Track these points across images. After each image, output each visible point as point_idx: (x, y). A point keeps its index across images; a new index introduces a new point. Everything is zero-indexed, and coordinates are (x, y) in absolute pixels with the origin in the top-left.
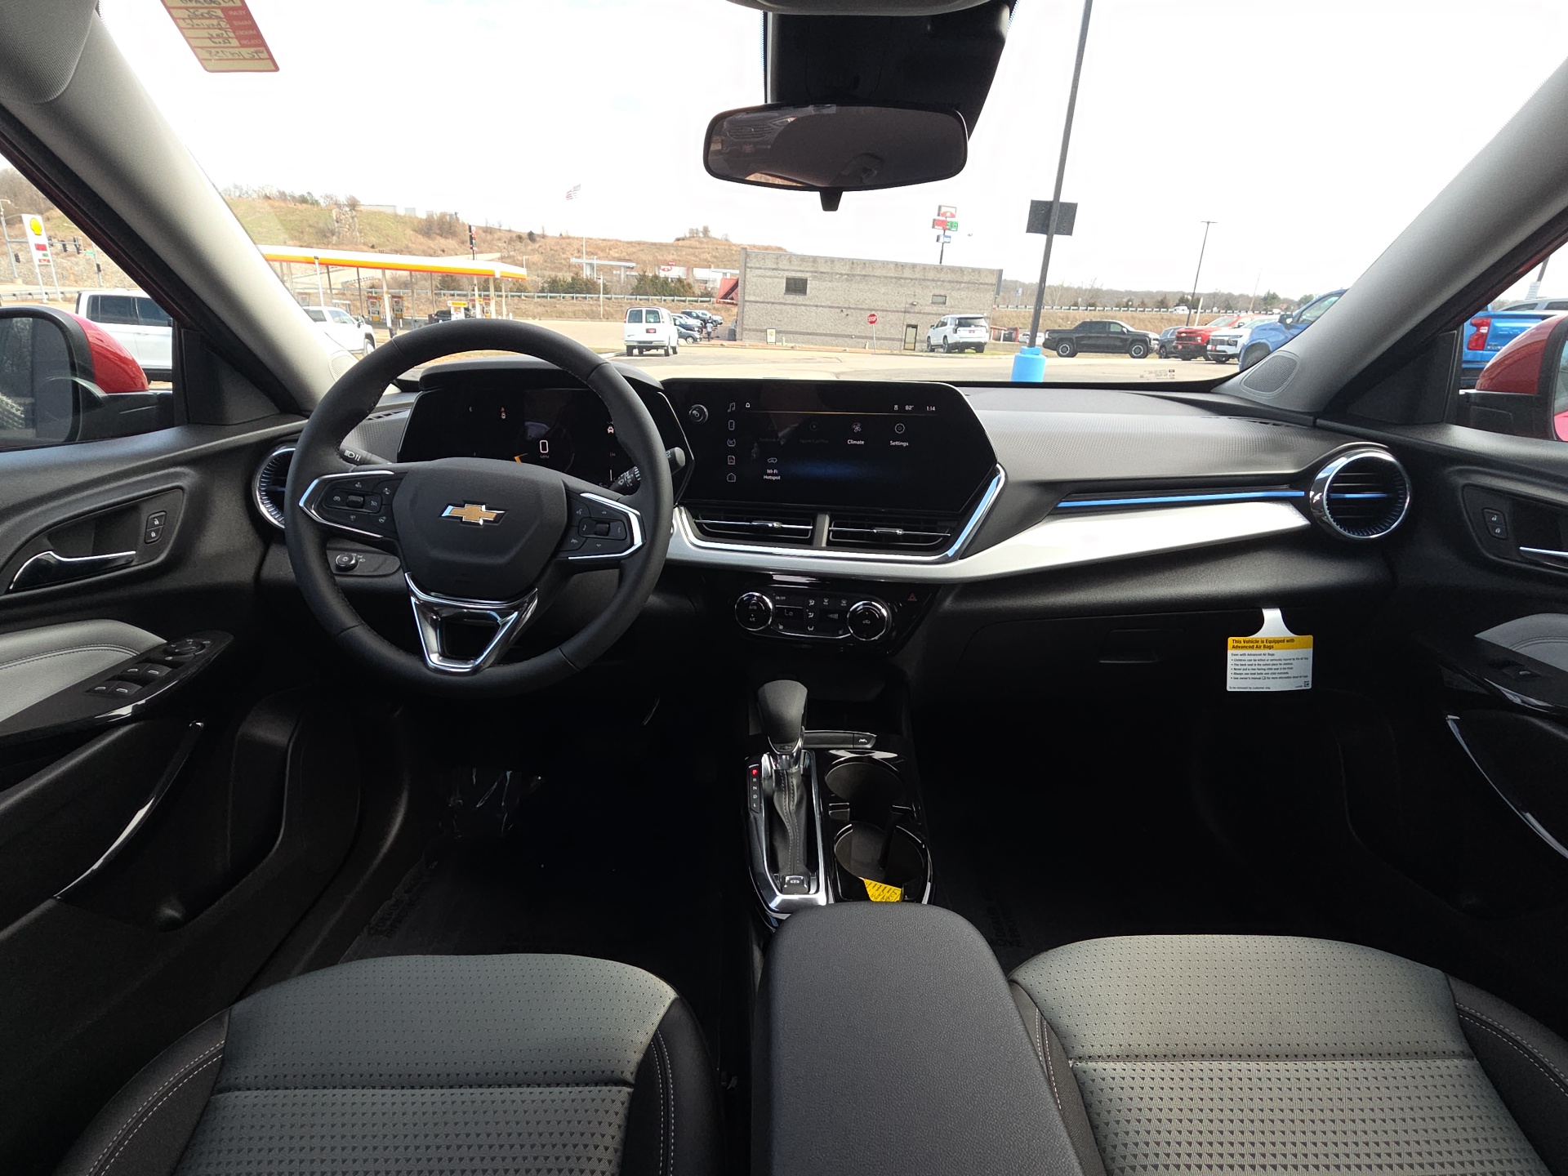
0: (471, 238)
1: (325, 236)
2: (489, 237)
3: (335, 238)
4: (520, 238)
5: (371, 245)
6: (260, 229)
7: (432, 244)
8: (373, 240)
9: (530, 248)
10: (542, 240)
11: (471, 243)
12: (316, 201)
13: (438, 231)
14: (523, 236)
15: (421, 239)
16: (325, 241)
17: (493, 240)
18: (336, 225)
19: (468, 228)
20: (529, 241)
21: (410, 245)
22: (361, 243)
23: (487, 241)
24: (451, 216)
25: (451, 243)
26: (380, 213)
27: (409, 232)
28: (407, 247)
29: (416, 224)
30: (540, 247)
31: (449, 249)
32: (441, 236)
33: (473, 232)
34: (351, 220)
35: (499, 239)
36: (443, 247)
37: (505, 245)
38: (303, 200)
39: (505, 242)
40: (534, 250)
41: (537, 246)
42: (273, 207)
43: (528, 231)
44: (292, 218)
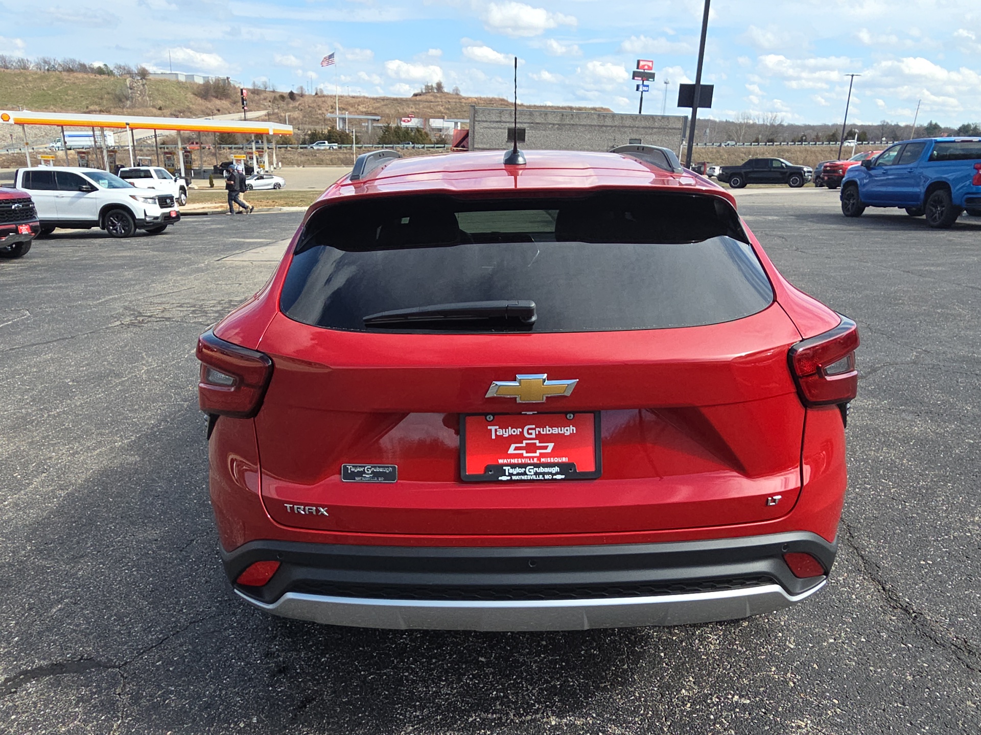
0: (243, 100)
1: (120, 100)
2: (256, 98)
3: (128, 102)
4: (282, 97)
5: (158, 107)
6: (68, 98)
7: (209, 105)
8: (160, 103)
9: (291, 106)
10: (301, 98)
11: (243, 104)
12: (111, 71)
13: (214, 94)
14: (285, 95)
15: (200, 101)
16: (121, 105)
17: (259, 100)
18: (130, 91)
19: (240, 91)
20: (290, 100)
21: (191, 106)
22: (150, 106)
23: (254, 101)
24: (224, 80)
25: (225, 103)
26: (165, 81)
27: (190, 95)
28: (189, 108)
29: (195, 88)
30: (300, 104)
31: (223, 108)
32: (217, 97)
33: (244, 94)
34: (142, 87)
35: (265, 99)
36: (218, 107)
37: (270, 104)
38: (100, 71)
39: (270, 101)
40: (295, 108)
41: (297, 104)
42: (77, 78)
43: (289, 91)
44: (93, 87)
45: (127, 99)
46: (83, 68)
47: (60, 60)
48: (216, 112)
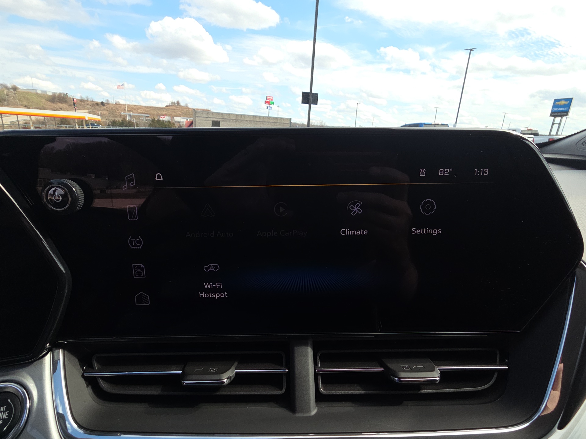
0: (74, 104)
2: (83, 103)
3: (6, 102)
4: (97, 104)
5: (24, 105)
7: (55, 106)
8: (26, 103)
9: (102, 108)
10: (107, 105)
11: (74, 106)
13: (58, 101)
14: (99, 103)
15: (50, 103)
17: (84, 105)
18: (7, 97)
19: (72, 100)
20: (101, 106)
21: (45, 106)
22: (20, 105)
23: (82, 105)
24: (64, 94)
25: (64, 105)
26: (28, 92)
27: (44, 101)
28: (42, 106)
29: (47, 97)
30: (107, 108)
32: (60, 102)
33: (75, 101)
34: (14, 95)
35: (88, 104)
36: (61, 107)
37: (90, 107)
39: (90, 106)
40: (104, 109)
41: (105, 107)
43: (101, 101)
48: (59, 109)
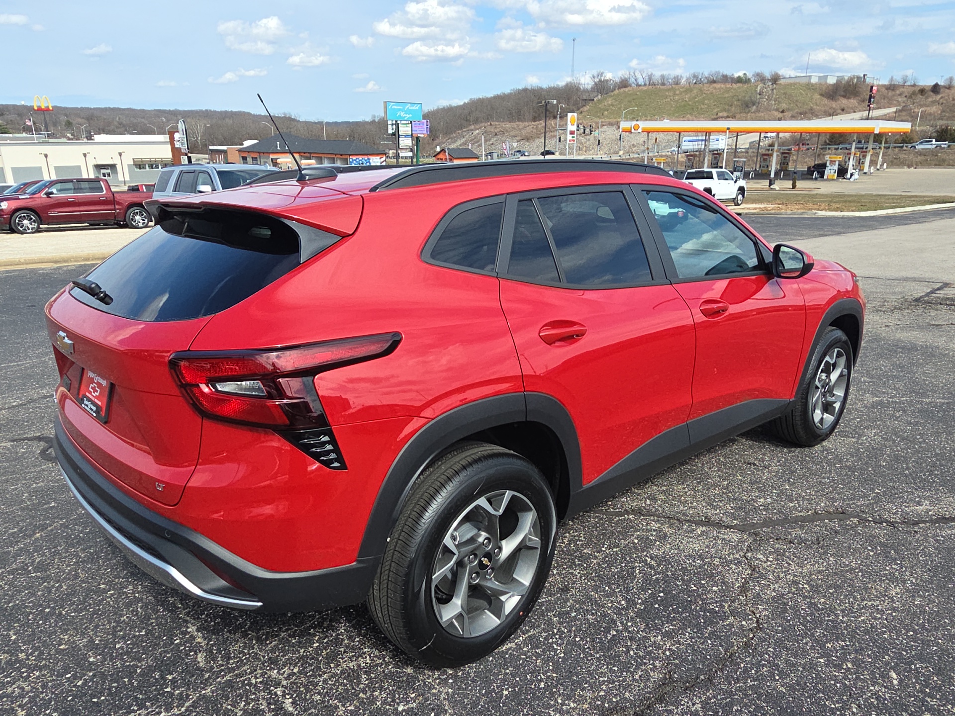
0: (871, 97)
1: (747, 106)
2: (890, 94)
3: (755, 107)
4: (922, 91)
5: (781, 110)
6: (702, 106)
7: (834, 104)
8: (784, 106)
9: (930, 100)
10: (947, 91)
11: (870, 101)
12: (749, 79)
13: (843, 93)
14: (927, 89)
15: (825, 101)
16: (747, 110)
17: (894, 95)
18: (758, 96)
19: (869, 88)
20: (932, 94)
21: (815, 107)
22: (774, 110)
23: (888, 98)
24: (858, 78)
25: (853, 102)
26: (795, 84)
27: (817, 96)
28: (811, 109)
29: (824, 89)
30: (942, 98)
31: (848, 108)
32: (844, 97)
33: (874, 92)
34: (770, 92)
35: (900, 95)
36: (843, 106)
37: (905, 99)
38: (739, 80)
39: (906, 97)
40: (933, 102)
41: (939, 97)
42: (715, 88)
43: (933, 84)
44: (727, 95)
45: (754, 104)
46: (725, 79)
47: (706, 74)
48: (840, 111)
